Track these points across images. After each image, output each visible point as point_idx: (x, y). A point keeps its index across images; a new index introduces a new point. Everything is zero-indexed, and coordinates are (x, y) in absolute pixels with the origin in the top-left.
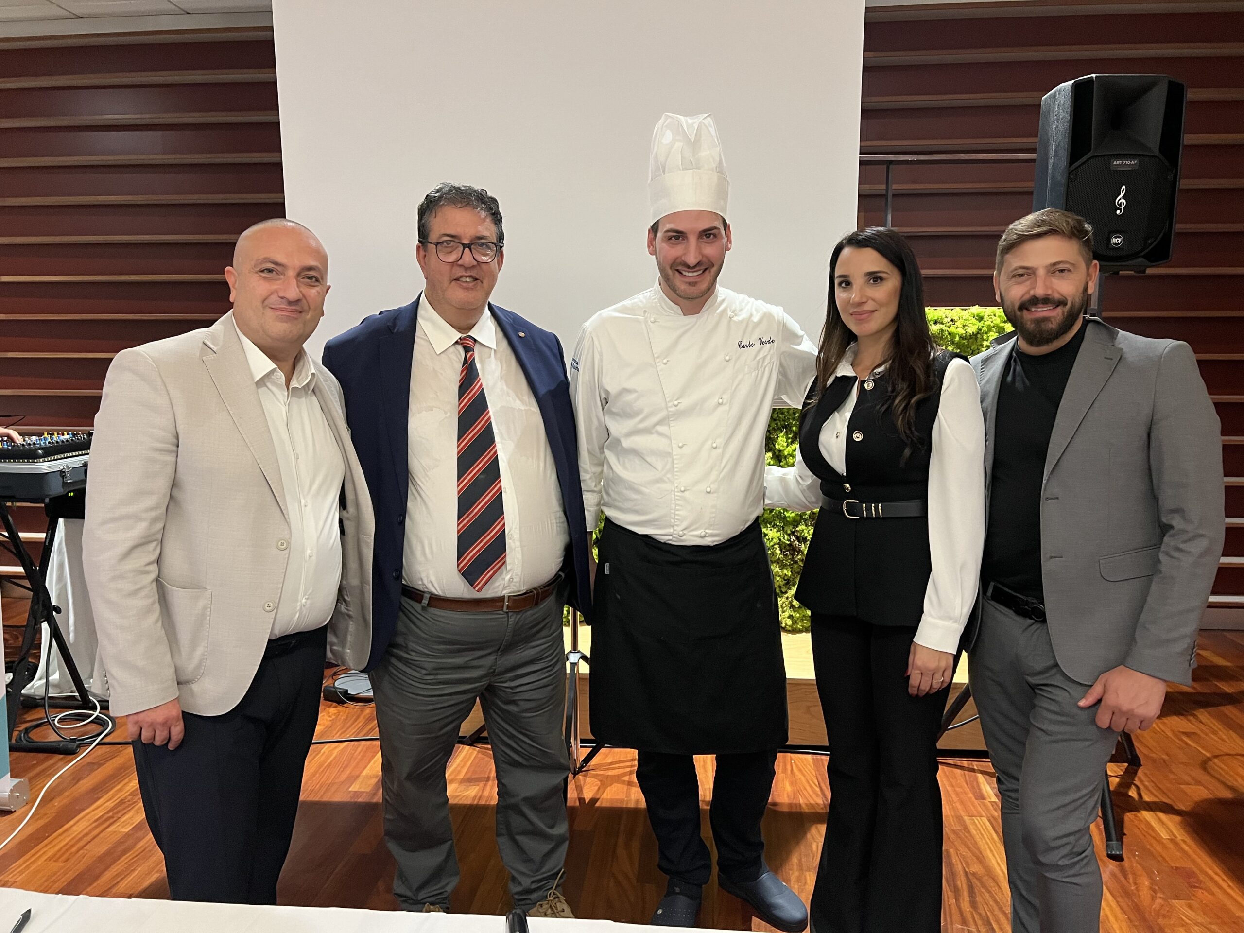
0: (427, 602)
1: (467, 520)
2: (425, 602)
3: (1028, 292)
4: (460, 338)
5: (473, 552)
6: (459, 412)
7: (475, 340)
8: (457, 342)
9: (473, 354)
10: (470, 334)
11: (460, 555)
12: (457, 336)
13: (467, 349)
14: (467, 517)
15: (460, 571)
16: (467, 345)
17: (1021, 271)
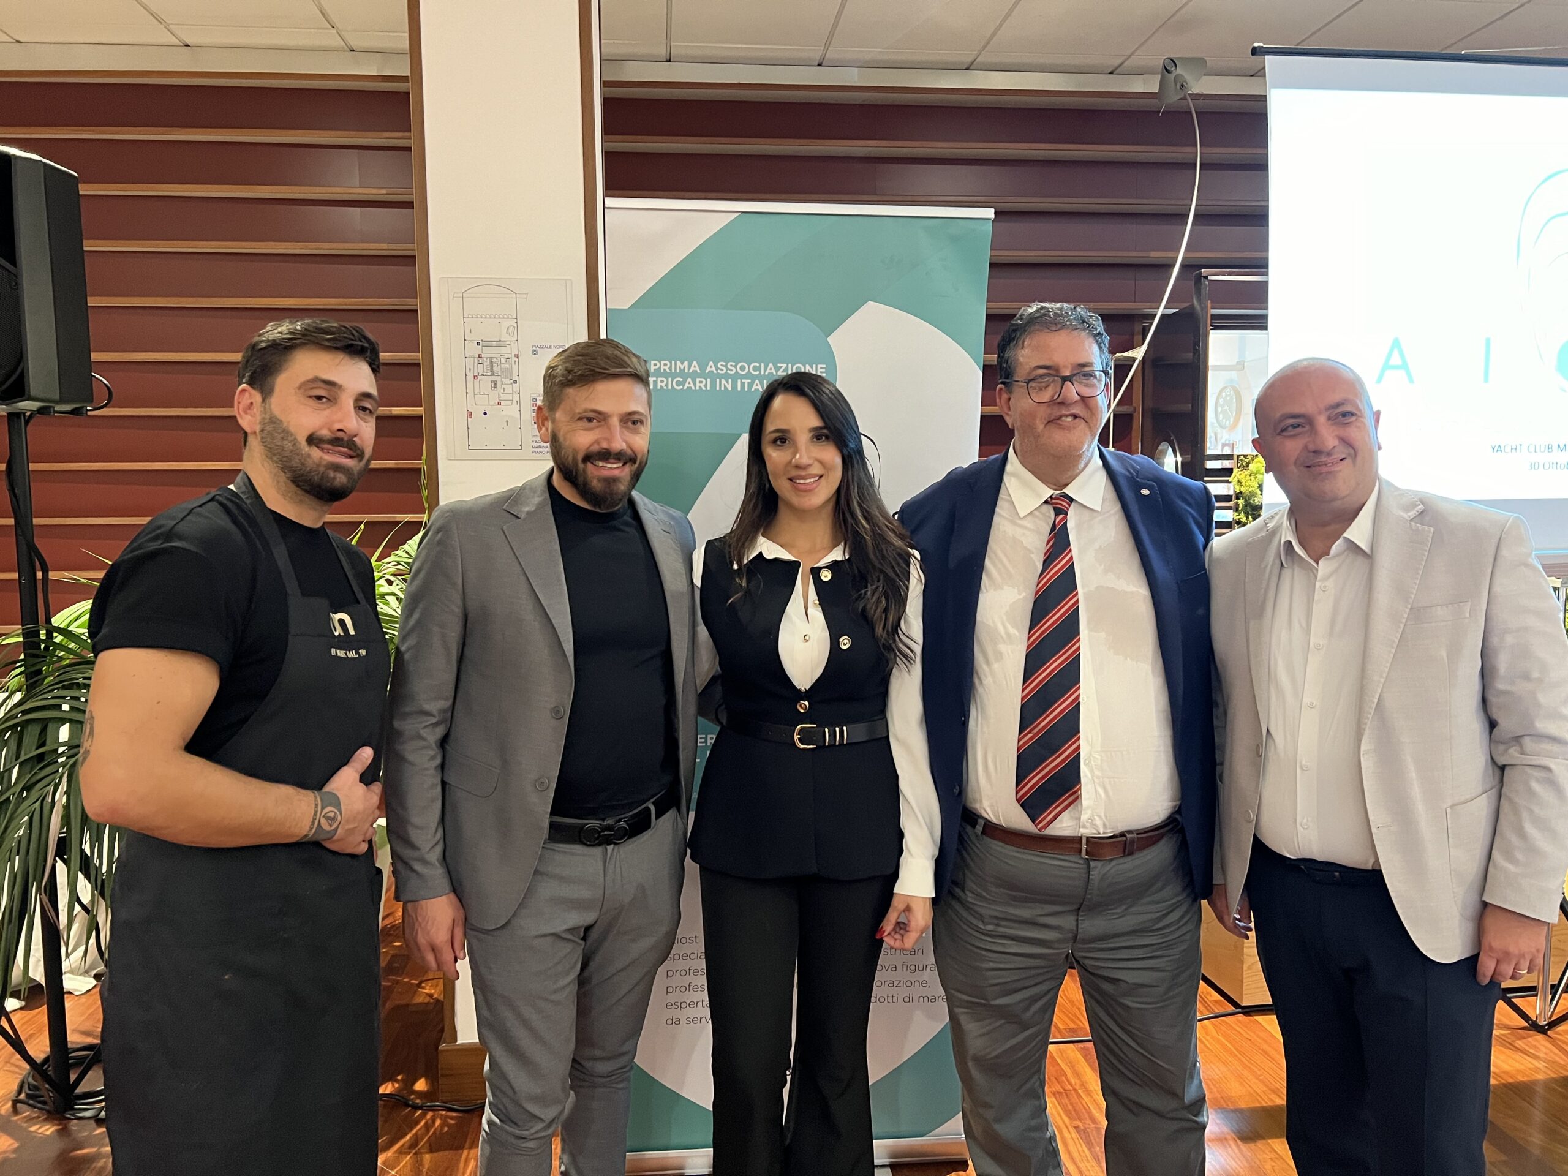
0: (981, 829)
1: (1030, 735)
2: (979, 828)
3: (597, 442)
4: (1051, 497)
5: (1035, 779)
6: (1037, 593)
7: (1072, 500)
8: (1046, 502)
9: (1065, 517)
10: (1066, 491)
11: (1020, 779)
12: (1048, 492)
13: (1058, 511)
14: (1030, 732)
15: (1018, 801)
16: (1060, 505)
17: (591, 415)
